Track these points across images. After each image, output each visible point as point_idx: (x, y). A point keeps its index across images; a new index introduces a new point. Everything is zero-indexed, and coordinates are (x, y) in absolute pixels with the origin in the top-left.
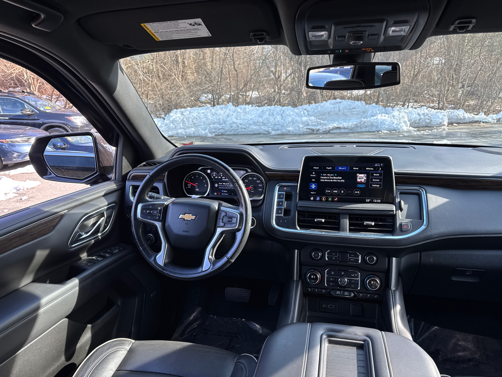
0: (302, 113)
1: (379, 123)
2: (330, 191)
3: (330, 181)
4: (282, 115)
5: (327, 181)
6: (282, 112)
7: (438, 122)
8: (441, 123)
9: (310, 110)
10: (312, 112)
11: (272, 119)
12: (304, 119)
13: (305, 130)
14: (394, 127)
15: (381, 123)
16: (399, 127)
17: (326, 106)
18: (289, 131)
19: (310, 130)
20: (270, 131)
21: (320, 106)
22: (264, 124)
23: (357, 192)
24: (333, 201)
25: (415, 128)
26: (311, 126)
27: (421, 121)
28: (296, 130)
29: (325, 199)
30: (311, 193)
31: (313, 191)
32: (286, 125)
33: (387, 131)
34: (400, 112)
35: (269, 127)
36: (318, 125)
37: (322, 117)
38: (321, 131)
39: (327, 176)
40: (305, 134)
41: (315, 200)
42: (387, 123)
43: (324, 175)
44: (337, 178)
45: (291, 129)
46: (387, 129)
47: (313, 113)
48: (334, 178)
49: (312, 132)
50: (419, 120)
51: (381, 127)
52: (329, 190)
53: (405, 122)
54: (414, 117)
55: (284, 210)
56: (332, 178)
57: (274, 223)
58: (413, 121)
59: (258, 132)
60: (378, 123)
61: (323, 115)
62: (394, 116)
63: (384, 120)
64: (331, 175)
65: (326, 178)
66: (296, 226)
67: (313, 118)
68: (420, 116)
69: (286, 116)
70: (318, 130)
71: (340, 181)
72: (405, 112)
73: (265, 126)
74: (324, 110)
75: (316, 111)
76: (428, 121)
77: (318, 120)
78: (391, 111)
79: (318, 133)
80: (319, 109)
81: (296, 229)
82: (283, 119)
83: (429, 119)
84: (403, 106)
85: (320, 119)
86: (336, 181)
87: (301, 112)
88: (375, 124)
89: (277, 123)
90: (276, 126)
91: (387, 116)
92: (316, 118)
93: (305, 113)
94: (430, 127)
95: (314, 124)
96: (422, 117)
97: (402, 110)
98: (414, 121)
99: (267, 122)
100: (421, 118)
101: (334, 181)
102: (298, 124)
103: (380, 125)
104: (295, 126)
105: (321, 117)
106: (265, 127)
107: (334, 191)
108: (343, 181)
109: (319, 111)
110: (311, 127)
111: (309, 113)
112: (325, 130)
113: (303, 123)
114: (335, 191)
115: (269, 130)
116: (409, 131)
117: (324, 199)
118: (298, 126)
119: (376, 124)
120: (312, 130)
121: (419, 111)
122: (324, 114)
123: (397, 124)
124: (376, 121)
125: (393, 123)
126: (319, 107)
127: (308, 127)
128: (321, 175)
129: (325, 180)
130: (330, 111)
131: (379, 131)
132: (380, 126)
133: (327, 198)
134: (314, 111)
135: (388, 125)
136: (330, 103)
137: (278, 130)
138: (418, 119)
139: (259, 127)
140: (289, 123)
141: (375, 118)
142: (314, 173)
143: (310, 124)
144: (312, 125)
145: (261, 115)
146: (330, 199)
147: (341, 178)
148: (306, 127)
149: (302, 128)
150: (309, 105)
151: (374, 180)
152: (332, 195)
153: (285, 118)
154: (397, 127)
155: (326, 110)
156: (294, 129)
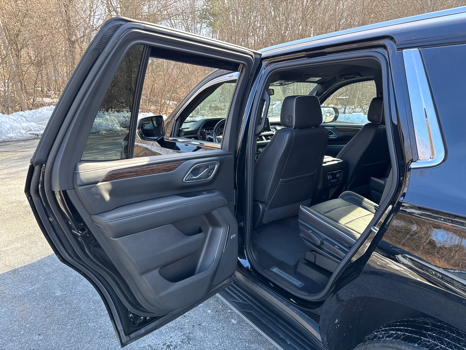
0: (19, 119)
1: (97, 125)
9: (27, 116)
10: (30, 118)
12: (25, 125)
13: (29, 135)
14: (110, 128)
15: (99, 125)
16: (114, 128)
17: (44, 112)
18: (11, 138)
19: (35, 135)
21: (38, 112)
25: (124, 128)
26: (34, 132)
27: (127, 122)
28: (18, 136)
32: (5, 132)
33: (105, 131)
34: (110, 116)
36: (41, 130)
37: (42, 123)
42: (103, 125)
45: (12, 135)
46: (105, 130)
47: (32, 119)
49: (36, 136)
50: (126, 122)
51: (99, 129)
53: (117, 124)
54: (121, 119)
58: (121, 122)
60: (96, 126)
61: (43, 121)
62: (107, 119)
63: (101, 123)
67: (33, 124)
68: (125, 118)
69: (2, 123)
72: (114, 116)
75: (34, 117)
77: (39, 125)
78: (103, 115)
80: (38, 115)
84: (107, 111)
87: (18, 118)
91: (102, 119)
92: (36, 124)
93: (23, 119)
95: (36, 129)
97: (111, 114)
98: (122, 123)
100: (126, 120)
102: (19, 130)
103: (98, 127)
104: (16, 132)
105: (41, 122)
109: (38, 117)
110: (34, 133)
111: (28, 119)
113: (24, 129)
116: (122, 131)
118: (20, 132)
119: (95, 126)
120: (36, 135)
121: (124, 115)
123: (111, 126)
125: (109, 125)
126: (37, 113)
127: (30, 132)
131: (99, 132)
132: (98, 128)
134: (32, 118)
135: (105, 126)
136: (47, 110)
138: (125, 120)
140: (8, 130)
143: (32, 129)
144: (35, 130)
148: (28, 133)
149: (25, 133)
150: (24, 112)
153: (1, 125)
154: (112, 128)
155: (44, 116)
156: (15, 135)
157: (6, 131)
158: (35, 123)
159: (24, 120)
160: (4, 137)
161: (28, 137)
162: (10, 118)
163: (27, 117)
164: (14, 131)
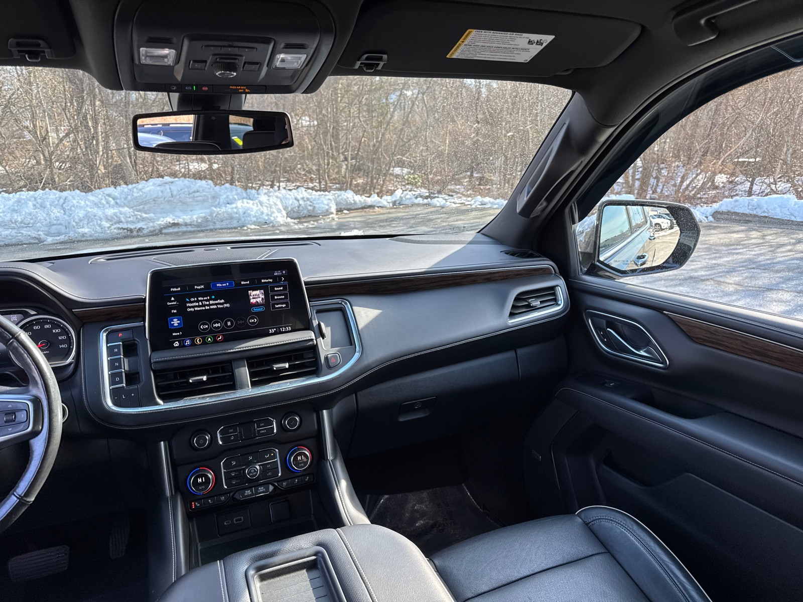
0: (104, 202)
1: (241, 213)
2: (207, 326)
3: (204, 308)
4: (62, 206)
5: (199, 309)
6: (62, 201)
7: (324, 209)
8: (327, 210)
9: (118, 195)
10: (123, 200)
11: (41, 215)
12: (110, 212)
13: (115, 231)
14: (264, 219)
15: (244, 213)
16: (272, 219)
17: (148, 189)
18: (83, 235)
19: (126, 231)
20: (43, 237)
21: (137, 189)
22: (27, 225)
23: (253, 321)
24: (215, 342)
25: (295, 219)
26: (125, 224)
27: (301, 208)
28: (96, 232)
29: (200, 341)
30: (174, 334)
31: (176, 330)
32: (74, 224)
33: (255, 225)
34: (269, 196)
35: (38, 231)
36: (139, 222)
37: (144, 208)
38: (145, 232)
39: (198, 301)
40: (117, 239)
41: (182, 346)
42: (253, 213)
43: (192, 299)
44: (217, 302)
45: (86, 230)
46: (255, 222)
47: (126, 202)
48: (211, 302)
49: (129, 233)
50: (298, 207)
51: (245, 220)
52: (206, 324)
53: (279, 211)
54: (291, 203)
55: (125, 374)
56: (208, 303)
57: (109, 402)
58: (289, 209)
59: (14, 241)
60: (239, 215)
62: (261, 203)
63: (248, 209)
64: (205, 298)
65: (197, 304)
66: (155, 399)
67: (126, 209)
68: (298, 201)
69: (73, 208)
70: (140, 230)
71: (222, 306)
72: (277, 197)
73: (28, 228)
74: (144, 195)
75: (129, 197)
76: (310, 208)
77: (136, 213)
78: (256, 196)
79: (141, 234)
80: (135, 195)
81: (157, 404)
82: (67, 213)
83: (310, 206)
84: (272, 186)
85: (139, 211)
86: (215, 307)
87: (102, 199)
88: (234, 215)
89: (55, 222)
90: (54, 227)
91: (252, 202)
92: (132, 210)
93: (110, 201)
94: (316, 216)
95: (130, 219)
96: (301, 202)
97: (271, 194)
98: (292, 209)
99: (32, 221)
100: (300, 205)
101: (211, 307)
102: (99, 222)
103: (243, 217)
104: (94, 225)
105: (141, 207)
106: (30, 231)
107: (214, 325)
108: (228, 305)
109: (136, 197)
110: (125, 226)
111: (118, 201)
112: (152, 229)
113: (108, 219)
114: (216, 325)
115: (39, 235)
116: (287, 225)
117: (198, 341)
118: (100, 226)
119: (237, 215)
120: (128, 230)
121: (296, 194)
122: (145, 203)
123: (268, 215)
124: (235, 210)
125: (262, 213)
126: (135, 190)
127: (121, 226)
128: (188, 300)
129: (196, 309)
130: (156, 198)
131: (244, 226)
132: (243, 219)
133: (204, 339)
134: (126, 198)
135: (255, 216)
136: (154, 184)
137: (59, 234)
138: (296, 205)
139: (16, 231)
140: (81, 220)
141: (234, 206)
142: (173, 299)
143: (123, 219)
144: (127, 222)
145: (16, 208)
146: (209, 339)
147: (222, 301)
148: (115, 226)
149: (109, 228)
150: (115, 188)
151: (276, 297)
152: (211, 331)
153: (71, 212)
154: (269, 219)
155: (148, 196)
156: (92, 230)
157: (76, 223)
158: (130, 208)
159: (112, 202)
160: (71, 234)
161: (113, 233)
162: (88, 199)
163: (117, 198)
164: (91, 224)
